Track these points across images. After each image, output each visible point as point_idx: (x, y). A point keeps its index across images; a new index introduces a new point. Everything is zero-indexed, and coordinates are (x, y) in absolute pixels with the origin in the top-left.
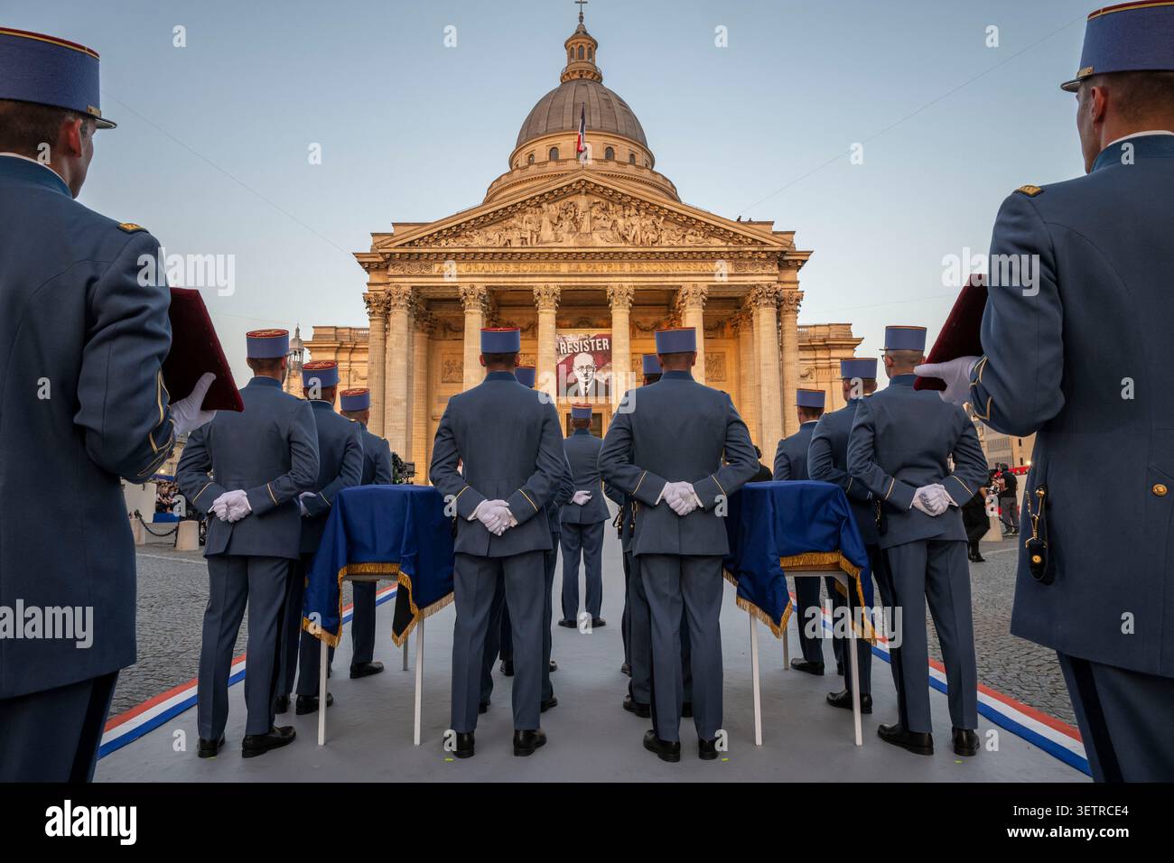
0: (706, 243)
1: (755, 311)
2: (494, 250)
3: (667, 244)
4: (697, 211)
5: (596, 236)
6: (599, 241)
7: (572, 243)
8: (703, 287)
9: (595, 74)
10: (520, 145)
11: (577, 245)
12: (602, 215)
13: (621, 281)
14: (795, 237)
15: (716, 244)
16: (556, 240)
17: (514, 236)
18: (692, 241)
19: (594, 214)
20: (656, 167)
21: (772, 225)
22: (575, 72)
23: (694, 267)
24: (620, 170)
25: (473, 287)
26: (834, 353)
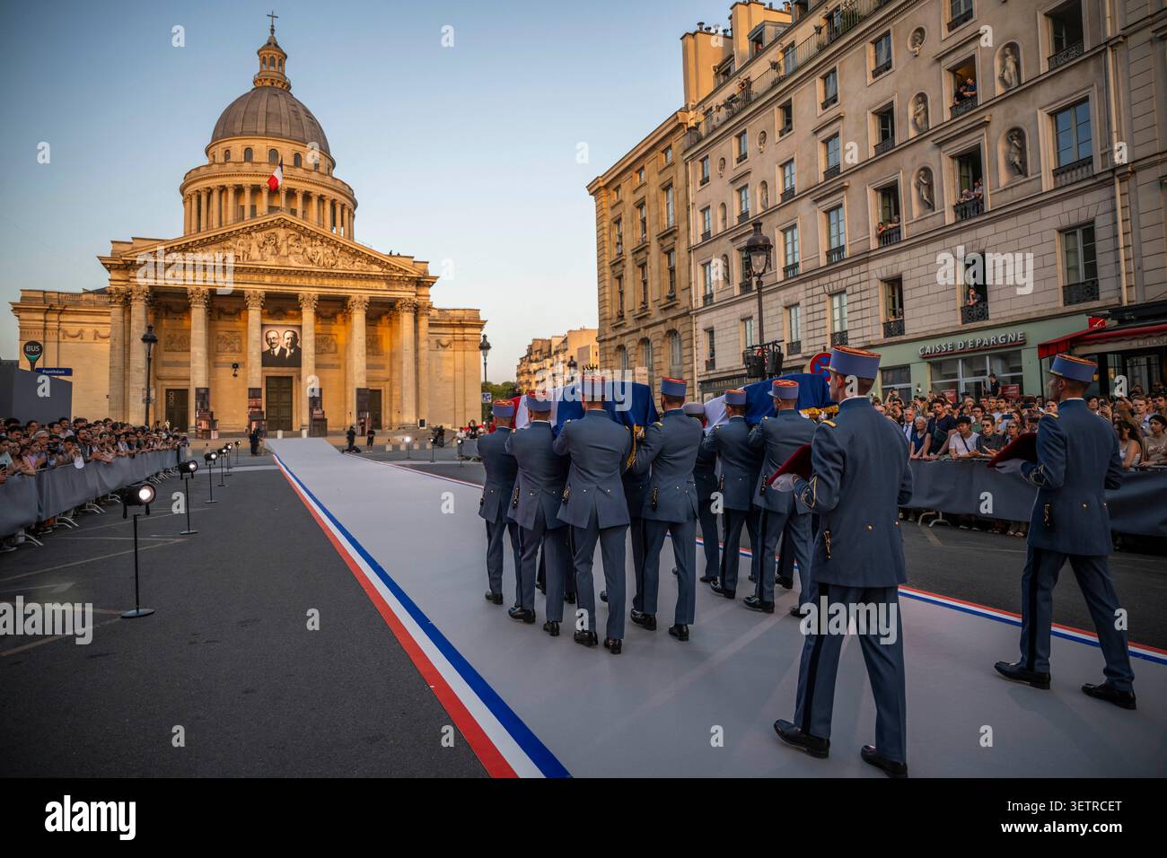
0: (368, 268)
1: (401, 313)
3: (341, 267)
4: (362, 247)
5: (291, 258)
6: (294, 263)
7: (273, 262)
8: (366, 298)
9: (285, 84)
10: (216, 138)
11: (277, 264)
13: (309, 290)
14: (429, 265)
15: (376, 269)
16: (262, 259)
18: (358, 266)
19: (290, 243)
20: (336, 173)
21: (413, 257)
22: (266, 79)
23: (360, 284)
24: (306, 176)
25: (198, 289)
26: (467, 330)
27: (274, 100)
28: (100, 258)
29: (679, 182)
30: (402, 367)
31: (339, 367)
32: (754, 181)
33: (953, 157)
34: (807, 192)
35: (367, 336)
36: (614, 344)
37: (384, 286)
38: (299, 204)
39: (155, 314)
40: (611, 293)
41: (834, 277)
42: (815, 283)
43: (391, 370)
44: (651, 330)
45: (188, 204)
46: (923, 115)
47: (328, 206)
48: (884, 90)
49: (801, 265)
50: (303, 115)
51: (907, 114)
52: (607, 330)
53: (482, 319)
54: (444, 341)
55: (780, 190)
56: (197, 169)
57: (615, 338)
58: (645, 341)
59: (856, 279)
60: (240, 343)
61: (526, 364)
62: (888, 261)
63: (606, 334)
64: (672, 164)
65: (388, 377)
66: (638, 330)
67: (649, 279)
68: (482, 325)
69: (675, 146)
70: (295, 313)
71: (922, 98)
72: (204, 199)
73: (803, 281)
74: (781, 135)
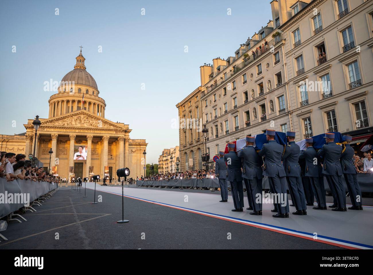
0: (110, 127)
1: (119, 141)
2: (61, 126)
4: (108, 120)
5: (85, 124)
6: (86, 126)
7: (79, 126)
11: (81, 126)
12: (86, 120)
13: (90, 135)
14: (129, 126)
15: (112, 127)
16: (76, 125)
17: (66, 123)
19: (85, 119)
20: (99, 96)
21: (124, 123)
22: (78, 66)
23: (106, 132)
24: (90, 97)
25: (55, 134)
26: (141, 147)
27: (80, 73)
28: (24, 125)
29: (200, 106)
30: (119, 159)
31: (98, 159)
32: (218, 107)
33: (260, 106)
34: (230, 111)
35: (108, 149)
36: (184, 152)
37: (114, 133)
38: (87, 106)
39: (40, 142)
40: (183, 136)
41: (237, 134)
42: (233, 136)
43: (116, 160)
44: (194, 148)
45: (51, 106)
46: (253, 95)
47: (96, 106)
48: (246, 87)
49: (229, 131)
50: (89, 76)
51: (250, 94)
52: (182, 148)
53: (146, 143)
54: (134, 150)
55: (224, 110)
56: (55, 95)
57: (184, 150)
58: (192, 151)
59: (241, 135)
60: (67, 152)
61: (162, 158)
62: (248, 131)
63: (181, 149)
64: (198, 101)
65: (115, 162)
66: (190, 148)
67: (193, 133)
68: (147, 145)
69: (199, 96)
70: (85, 142)
71: (253, 90)
72: (56, 104)
73: (230, 135)
74: (224, 96)
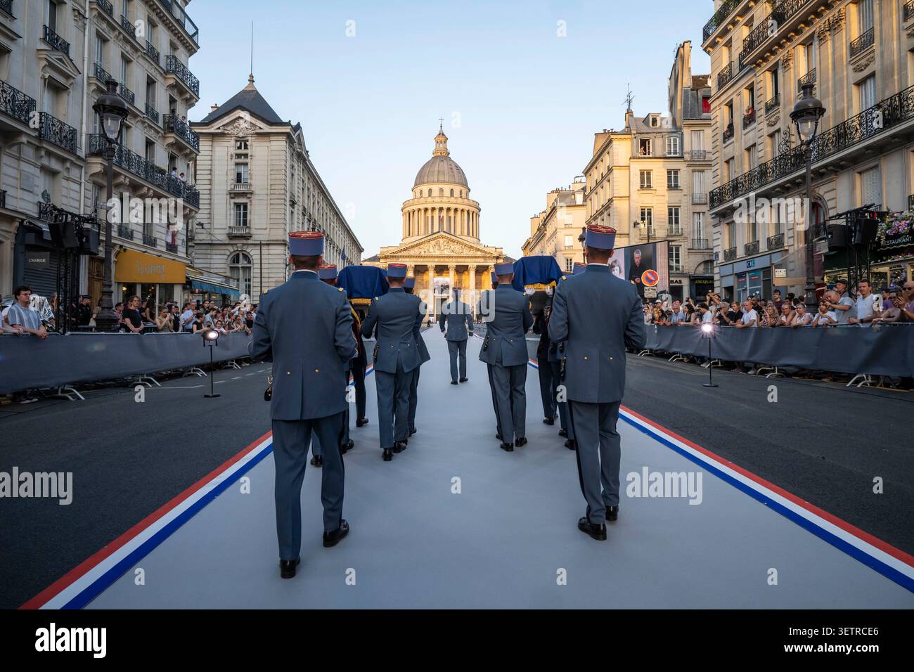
0: (476, 253)
2: (417, 255)
3: (465, 253)
5: (445, 251)
6: (447, 253)
8: (475, 265)
9: (447, 153)
10: (416, 185)
11: (440, 253)
12: (447, 245)
13: (452, 264)
15: (479, 253)
16: (434, 252)
17: (422, 251)
18: (472, 253)
20: (470, 196)
22: (438, 152)
23: (473, 260)
24: (456, 200)
27: (442, 163)
37: (483, 260)
38: (452, 214)
47: (466, 213)
56: (408, 200)
70: (447, 272)
72: (411, 214)
